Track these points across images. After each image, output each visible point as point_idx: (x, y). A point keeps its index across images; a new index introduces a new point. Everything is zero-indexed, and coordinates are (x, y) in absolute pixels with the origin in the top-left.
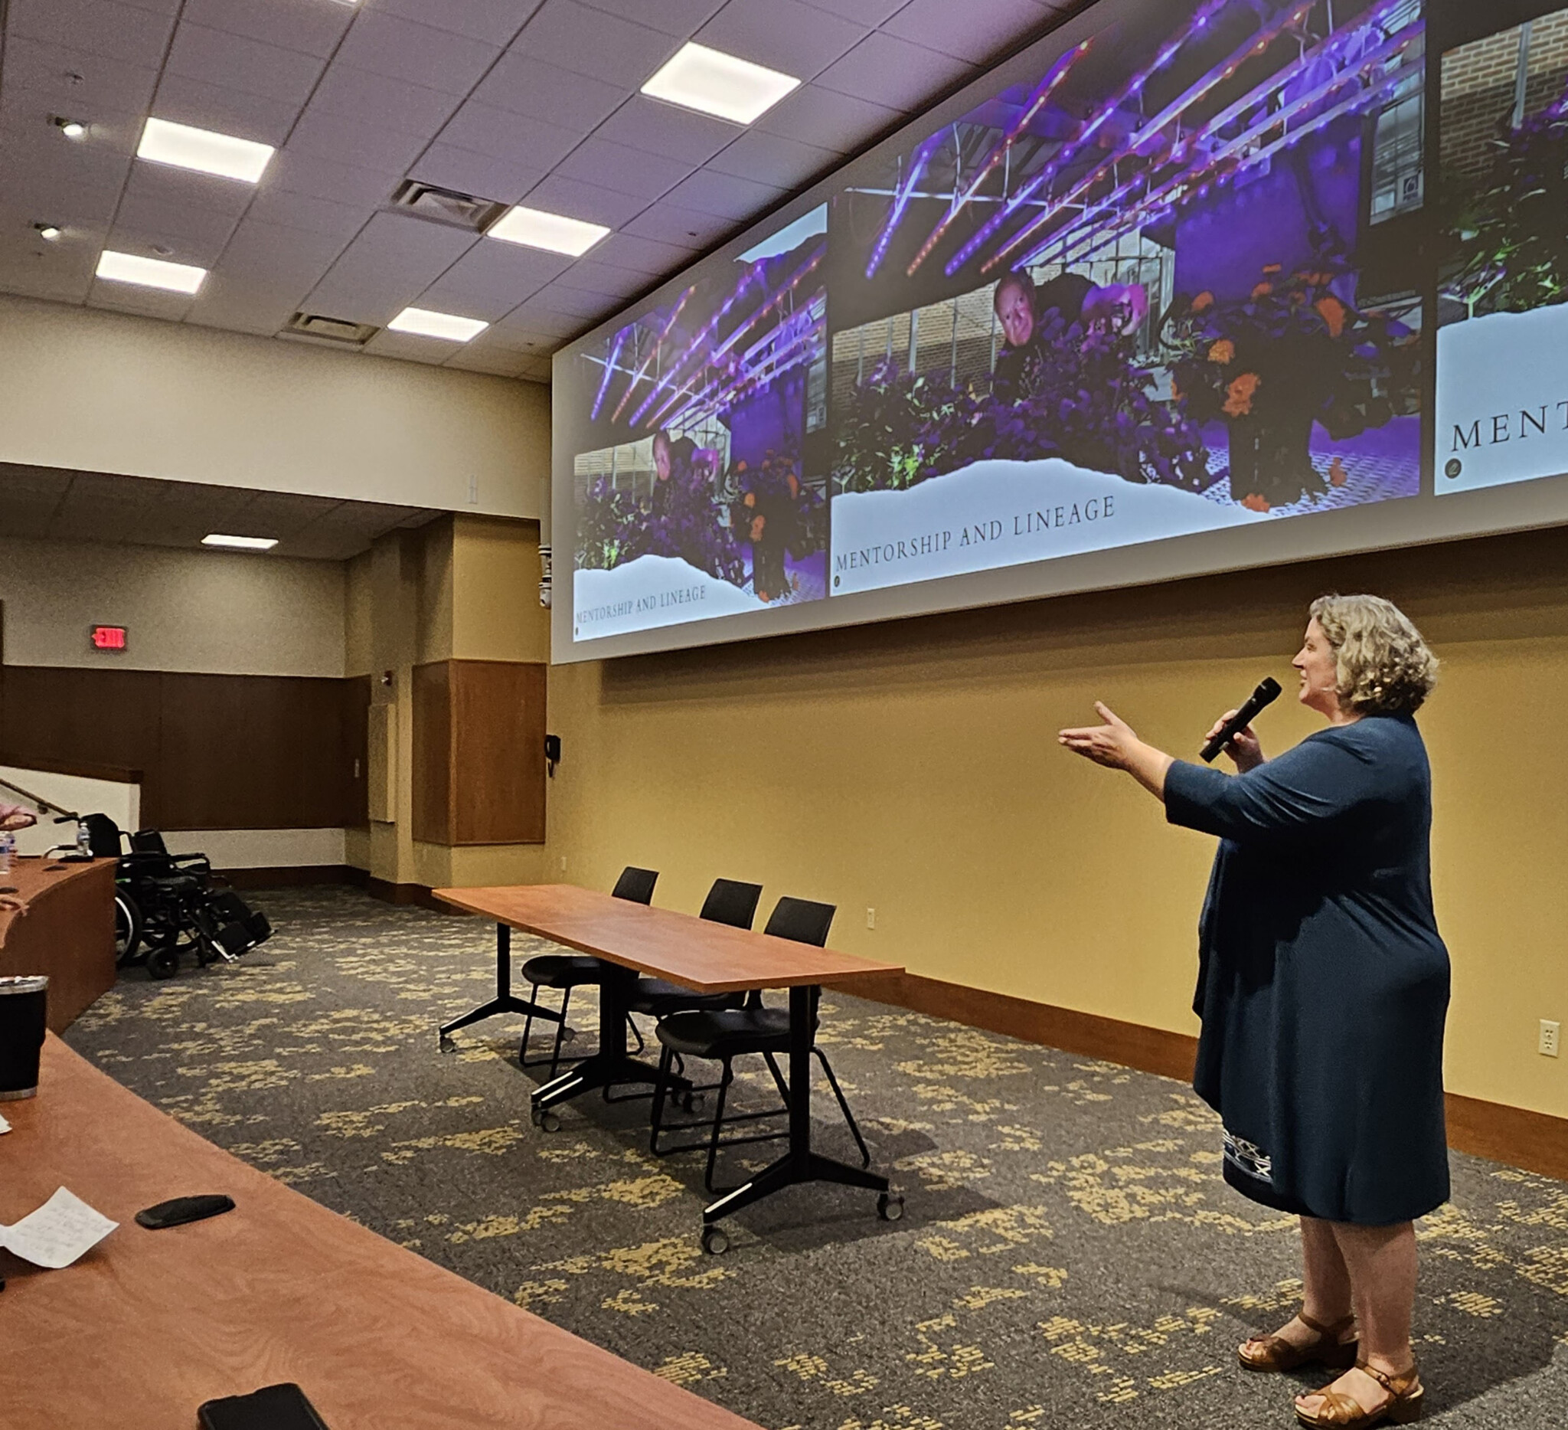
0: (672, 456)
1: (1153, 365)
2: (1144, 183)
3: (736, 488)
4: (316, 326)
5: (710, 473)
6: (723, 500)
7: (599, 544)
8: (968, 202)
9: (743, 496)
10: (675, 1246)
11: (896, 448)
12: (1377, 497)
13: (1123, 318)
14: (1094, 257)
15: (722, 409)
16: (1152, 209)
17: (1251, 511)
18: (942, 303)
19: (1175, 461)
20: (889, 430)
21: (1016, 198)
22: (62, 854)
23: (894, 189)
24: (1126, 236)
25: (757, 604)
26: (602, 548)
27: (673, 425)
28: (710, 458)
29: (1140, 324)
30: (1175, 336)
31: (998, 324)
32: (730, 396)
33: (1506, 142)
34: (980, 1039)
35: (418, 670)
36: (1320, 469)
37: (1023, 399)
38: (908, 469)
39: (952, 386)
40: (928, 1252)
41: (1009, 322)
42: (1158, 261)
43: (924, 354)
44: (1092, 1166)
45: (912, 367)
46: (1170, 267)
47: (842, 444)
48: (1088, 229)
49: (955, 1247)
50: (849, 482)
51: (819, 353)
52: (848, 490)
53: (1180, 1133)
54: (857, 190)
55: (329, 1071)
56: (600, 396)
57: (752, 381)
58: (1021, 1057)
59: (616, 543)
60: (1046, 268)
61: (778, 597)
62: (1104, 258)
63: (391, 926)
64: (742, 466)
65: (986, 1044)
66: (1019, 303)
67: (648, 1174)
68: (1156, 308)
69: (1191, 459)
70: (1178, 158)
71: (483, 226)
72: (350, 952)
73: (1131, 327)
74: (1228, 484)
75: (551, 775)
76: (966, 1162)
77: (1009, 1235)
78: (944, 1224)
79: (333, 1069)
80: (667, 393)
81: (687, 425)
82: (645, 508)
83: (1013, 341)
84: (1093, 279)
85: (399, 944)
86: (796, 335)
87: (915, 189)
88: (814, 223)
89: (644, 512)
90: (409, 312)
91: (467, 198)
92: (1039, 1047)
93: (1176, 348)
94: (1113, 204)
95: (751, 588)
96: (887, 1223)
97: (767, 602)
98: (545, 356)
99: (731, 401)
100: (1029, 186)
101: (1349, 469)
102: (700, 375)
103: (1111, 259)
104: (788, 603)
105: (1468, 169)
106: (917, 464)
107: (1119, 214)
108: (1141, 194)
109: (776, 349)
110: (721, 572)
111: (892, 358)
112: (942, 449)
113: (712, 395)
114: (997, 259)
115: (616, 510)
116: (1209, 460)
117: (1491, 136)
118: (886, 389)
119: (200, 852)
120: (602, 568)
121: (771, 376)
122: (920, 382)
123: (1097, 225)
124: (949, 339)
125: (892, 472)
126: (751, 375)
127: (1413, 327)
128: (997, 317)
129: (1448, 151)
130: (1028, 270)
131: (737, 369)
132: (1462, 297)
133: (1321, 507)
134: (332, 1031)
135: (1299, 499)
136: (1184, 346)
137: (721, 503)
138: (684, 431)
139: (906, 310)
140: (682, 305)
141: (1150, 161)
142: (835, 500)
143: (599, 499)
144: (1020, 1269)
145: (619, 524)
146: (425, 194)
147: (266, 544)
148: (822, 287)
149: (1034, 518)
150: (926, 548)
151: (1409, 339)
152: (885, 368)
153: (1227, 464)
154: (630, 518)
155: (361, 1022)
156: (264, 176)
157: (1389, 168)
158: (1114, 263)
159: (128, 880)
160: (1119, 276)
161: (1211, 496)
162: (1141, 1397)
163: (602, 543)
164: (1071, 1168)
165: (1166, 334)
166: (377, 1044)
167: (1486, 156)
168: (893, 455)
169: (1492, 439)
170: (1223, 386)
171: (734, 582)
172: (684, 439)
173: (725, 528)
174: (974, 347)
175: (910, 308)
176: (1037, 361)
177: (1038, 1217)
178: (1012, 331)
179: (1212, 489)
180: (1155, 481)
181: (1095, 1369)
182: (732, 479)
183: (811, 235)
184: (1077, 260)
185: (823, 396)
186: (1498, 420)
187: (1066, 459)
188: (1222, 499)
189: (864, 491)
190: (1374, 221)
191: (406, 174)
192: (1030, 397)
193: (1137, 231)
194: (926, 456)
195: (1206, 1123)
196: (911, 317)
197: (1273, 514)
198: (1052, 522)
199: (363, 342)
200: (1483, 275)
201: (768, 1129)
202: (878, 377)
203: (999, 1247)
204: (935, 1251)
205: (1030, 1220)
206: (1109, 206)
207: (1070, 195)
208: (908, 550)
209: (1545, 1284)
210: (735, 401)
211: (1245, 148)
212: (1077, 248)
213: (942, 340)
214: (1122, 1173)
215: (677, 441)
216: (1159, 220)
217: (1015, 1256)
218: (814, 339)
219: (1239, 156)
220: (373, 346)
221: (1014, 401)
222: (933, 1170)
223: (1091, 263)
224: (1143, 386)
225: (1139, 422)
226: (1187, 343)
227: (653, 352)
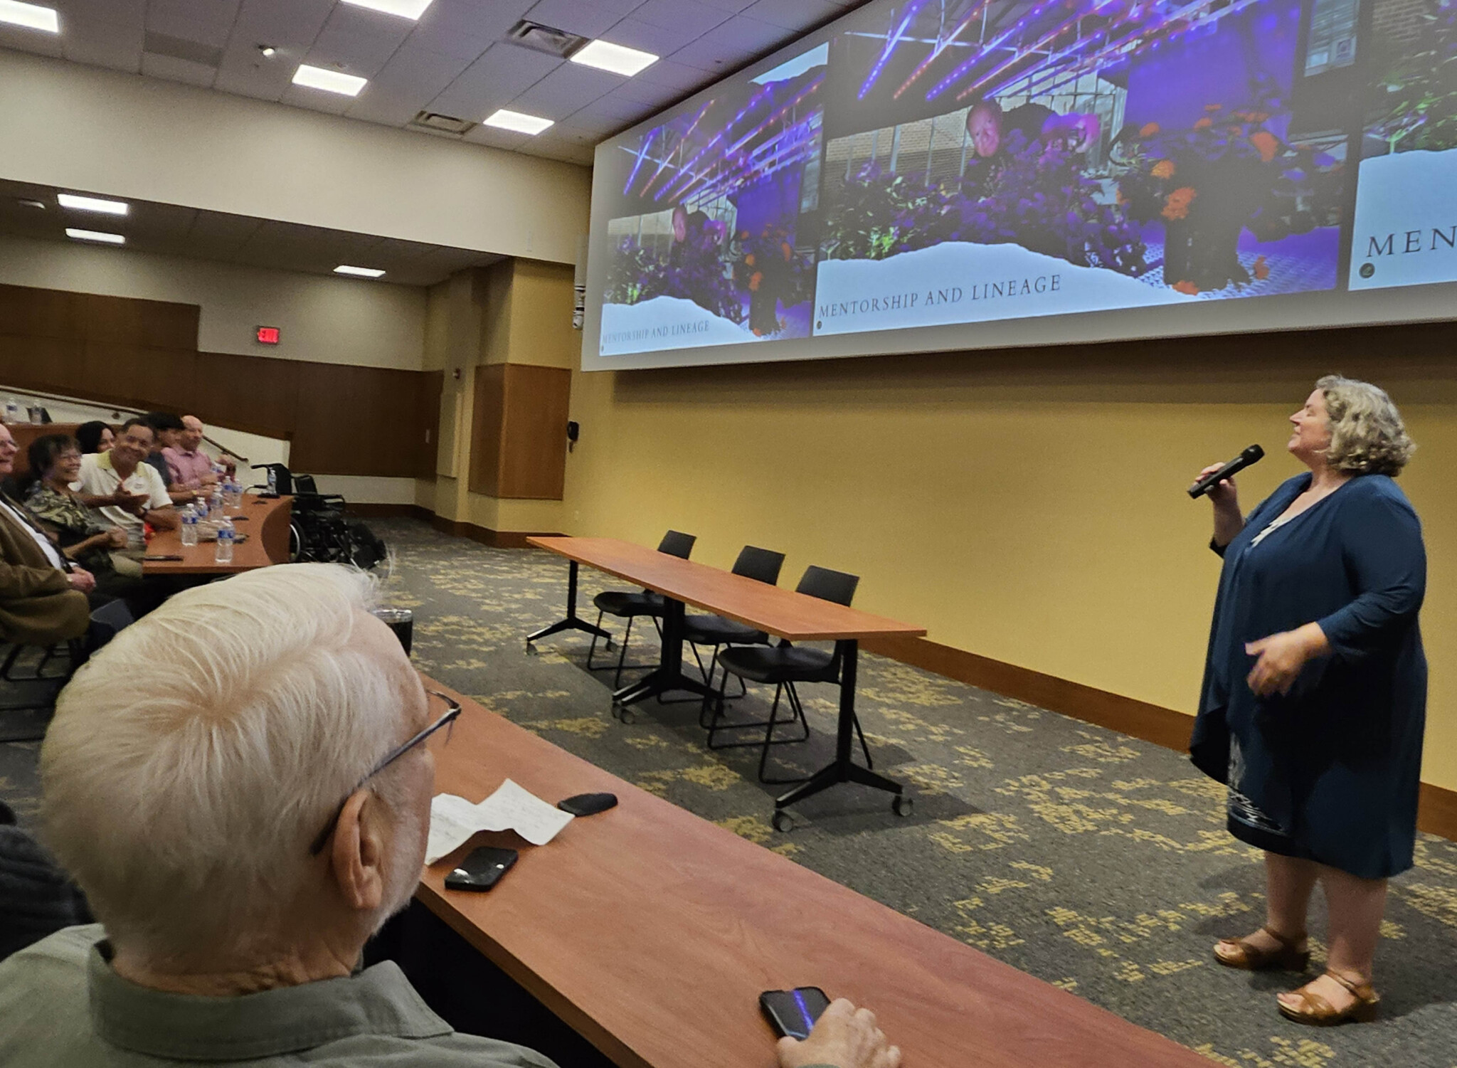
0: (688, 226)
1: (1102, 177)
2: (1104, 37)
3: (739, 250)
4: (434, 120)
5: (719, 238)
6: (728, 259)
7: (624, 286)
8: (949, 46)
9: (744, 257)
10: (750, 822)
11: (875, 229)
12: (1295, 290)
13: (1078, 140)
14: (1055, 92)
15: (731, 192)
16: (1108, 57)
17: (1180, 294)
18: (921, 121)
19: (1116, 252)
20: (870, 214)
21: (990, 44)
22: (259, 491)
23: (887, 33)
24: (1085, 77)
25: (751, 337)
26: (627, 289)
27: (690, 201)
28: (719, 228)
29: (1092, 145)
30: (1122, 155)
31: (969, 139)
32: (739, 183)
33: (1434, 15)
34: (914, 675)
35: (479, 369)
36: (1244, 265)
37: (986, 196)
38: (885, 244)
39: (926, 184)
40: (939, 845)
41: (978, 138)
42: (1112, 97)
43: (903, 159)
44: (1038, 785)
45: (893, 168)
46: (1122, 101)
47: (830, 223)
48: (1052, 70)
49: (960, 843)
50: (834, 252)
51: (815, 154)
52: (833, 256)
53: (1094, 763)
54: (855, 34)
55: (454, 663)
56: (632, 177)
57: (757, 172)
58: (950, 691)
59: (638, 286)
60: (1012, 99)
61: (770, 333)
62: (1064, 93)
63: (457, 553)
64: (746, 235)
65: (922, 679)
66: (988, 124)
67: (710, 764)
68: (1108, 133)
69: (1130, 251)
70: (1135, 18)
71: (569, 53)
72: (437, 572)
73: (1085, 146)
74: (1162, 272)
75: (571, 450)
76: (942, 774)
77: (996, 835)
78: (943, 822)
79: (457, 662)
80: (687, 177)
81: (701, 202)
82: (664, 261)
83: (981, 153)
84: (1053, 109)
85: (467, 567)
86: (796, 139)
87: (904, 34)
88: (816, 56)
89: (663, 264)
90: (501, 112)
91: (561, 33)
92: (960, 684)
93: (1123, 165)
94: (1076, 52)
95: (748, 325)
96: (902, 818)
97: (759, 336)
98: (591, 147)
99: (739, 186)
100: (1003, 35)
101: (1271, 266)
102: (714, 165)
103: (1071, 94)
104: (778, 339)
105: (1398, 36)
106: (892, 241)
107: (1079, 59)
108: (1100, 45)
109: (779, 150)
110: (722, 311)
111: (876, 161)
112: (915, 231)
113: (725, 180)
114: (971, 90)
115: (640, 262)
116: (1147, 252)
117: (1421, 10)
118: (869, 183)
119: (338, 493)
120: (626, 303)
121: (773, 169)
122: (899, 180)
123: (1059, 68)
124: (926, 148)
125: (871, 246)
126: (756, 168)
127: (1338, 158)
128: (968, 134)
129: (1380, 22)
130: (997, 100)
131: (745, 162)
132: (1385, 136)
133: (1244, 294)
134: (447, 632)
135: (1225, 286)
136: (1131, 163)
137: (726, 261)
138: (699, 206)
139: (891, 126)
140: (703, 113)
141: (1110, 20)
142: (821, 264)
143: (627, 253)
144: (1015, 865)
145: (642, 272)
146: (533, 30)
147: (376, 273)
148: (820, 105)
149: (990, 288)
150: (896, 305)
151: (1333, 167)
152: (869, 168)
153: (1161, 256)
154: (651, 268)
155: (462, 626)
156: (421, 18)
157: (1326, 33)
158: (1073, 97)
159: (298, 512)
160: (1076, 106)
161: (1146, 280)
162: (1147, 979)
163: (627, 285)
164: (1023, 786)
165: (1115, 152)
166: (480, 644)
167: (1415, 26)
168: (872, 233)
169: (1405, 249)
170: (1163, 196)
171: (733, 320)
172: (698, 212)
173: (729, 280)
174: (947, 157)
175: (894, 124)
176: (1000, 168)
177: (1013, 823)
178: (980, 144)
179: (1147, 275)
180: (1097, 266)
181: (1105, 953)
182: (736, 244)
183: (814, 66)
184: (1041, 94)
185: (816, 186)
186: (1412, 235)
187: (1020, 244)
188: (1155, 284)
189: (847, 259)
190: (1307, 74)
191: (523, 16)
192: (993, 196)
193: (1095, 74)
194: (900, 236)
195: (1112, 756)
196: (895, 131)
197: (1200, 297)
198: (1006, 291)
199: (462, 132)
200: (1405, 120)
201: (784, 735)
202: (863, 174)
203: (992, 846)
204: (947, 845)
205: (1009, 826)
206: (1071, 53)
207: (1037, 44)
208: (881, 304)
209: (1433, 915)
210: (742, 186)
211: (1195, 13)
212: (1042, 84)
213: (920, 149)
214: (1065, 792)
215: (693, 214)
216: (1114, 65)
217: (1009, 853)
218: (811, 143)
219: (1190, 19)
220: (469, 136)
221: (979, 199)
222: (920, 778)
223: (1053, 97)
224: (1092, 192)
225: (1087, 220)
226: (1133, 161)
227: (678, 147)
